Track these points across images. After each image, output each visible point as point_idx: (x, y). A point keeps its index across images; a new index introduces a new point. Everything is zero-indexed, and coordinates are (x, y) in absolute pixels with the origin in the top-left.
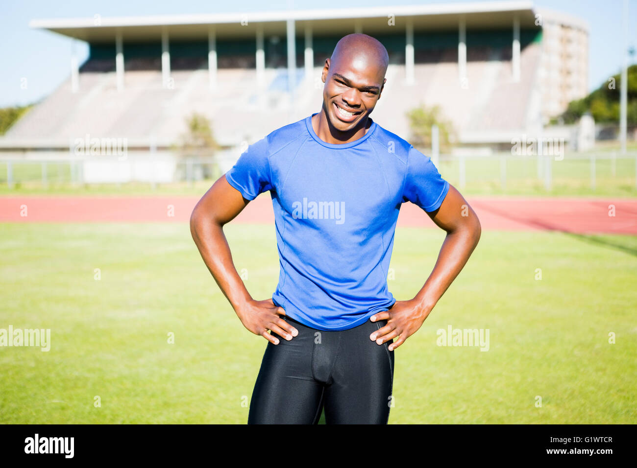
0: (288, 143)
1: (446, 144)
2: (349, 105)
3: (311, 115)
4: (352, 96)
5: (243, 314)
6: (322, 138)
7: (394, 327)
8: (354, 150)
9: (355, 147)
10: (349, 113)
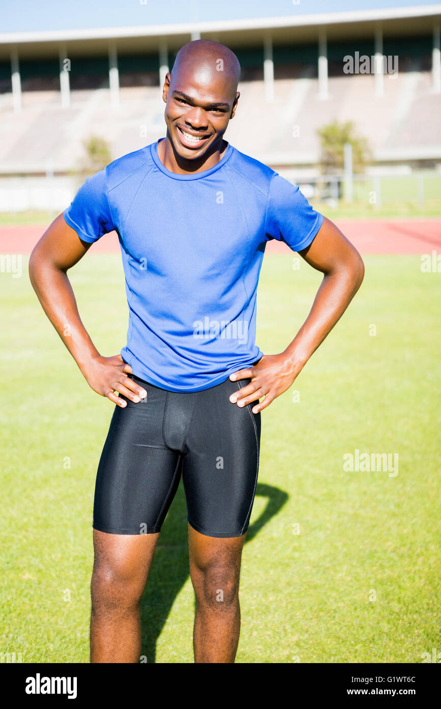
0: (129, 175)
1: (360, 163)
2: (194, 128)
3: (157, 141)
4: (197, 117)
5: (88, 373)
6: (169, 168)
7: (257, 387)
8: (206, 182)
9: (207, 178)
10: (195, 138)
